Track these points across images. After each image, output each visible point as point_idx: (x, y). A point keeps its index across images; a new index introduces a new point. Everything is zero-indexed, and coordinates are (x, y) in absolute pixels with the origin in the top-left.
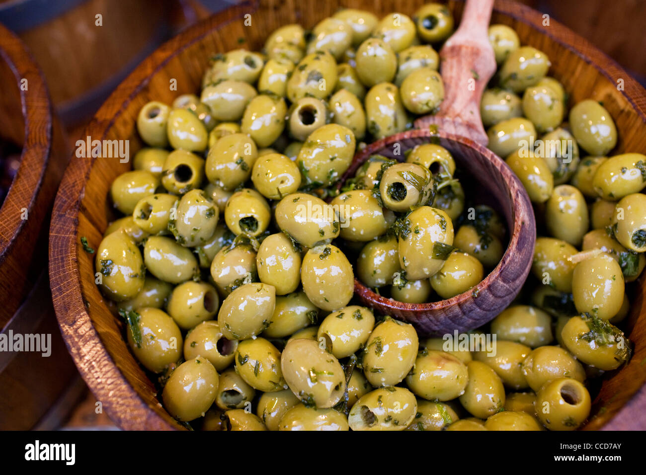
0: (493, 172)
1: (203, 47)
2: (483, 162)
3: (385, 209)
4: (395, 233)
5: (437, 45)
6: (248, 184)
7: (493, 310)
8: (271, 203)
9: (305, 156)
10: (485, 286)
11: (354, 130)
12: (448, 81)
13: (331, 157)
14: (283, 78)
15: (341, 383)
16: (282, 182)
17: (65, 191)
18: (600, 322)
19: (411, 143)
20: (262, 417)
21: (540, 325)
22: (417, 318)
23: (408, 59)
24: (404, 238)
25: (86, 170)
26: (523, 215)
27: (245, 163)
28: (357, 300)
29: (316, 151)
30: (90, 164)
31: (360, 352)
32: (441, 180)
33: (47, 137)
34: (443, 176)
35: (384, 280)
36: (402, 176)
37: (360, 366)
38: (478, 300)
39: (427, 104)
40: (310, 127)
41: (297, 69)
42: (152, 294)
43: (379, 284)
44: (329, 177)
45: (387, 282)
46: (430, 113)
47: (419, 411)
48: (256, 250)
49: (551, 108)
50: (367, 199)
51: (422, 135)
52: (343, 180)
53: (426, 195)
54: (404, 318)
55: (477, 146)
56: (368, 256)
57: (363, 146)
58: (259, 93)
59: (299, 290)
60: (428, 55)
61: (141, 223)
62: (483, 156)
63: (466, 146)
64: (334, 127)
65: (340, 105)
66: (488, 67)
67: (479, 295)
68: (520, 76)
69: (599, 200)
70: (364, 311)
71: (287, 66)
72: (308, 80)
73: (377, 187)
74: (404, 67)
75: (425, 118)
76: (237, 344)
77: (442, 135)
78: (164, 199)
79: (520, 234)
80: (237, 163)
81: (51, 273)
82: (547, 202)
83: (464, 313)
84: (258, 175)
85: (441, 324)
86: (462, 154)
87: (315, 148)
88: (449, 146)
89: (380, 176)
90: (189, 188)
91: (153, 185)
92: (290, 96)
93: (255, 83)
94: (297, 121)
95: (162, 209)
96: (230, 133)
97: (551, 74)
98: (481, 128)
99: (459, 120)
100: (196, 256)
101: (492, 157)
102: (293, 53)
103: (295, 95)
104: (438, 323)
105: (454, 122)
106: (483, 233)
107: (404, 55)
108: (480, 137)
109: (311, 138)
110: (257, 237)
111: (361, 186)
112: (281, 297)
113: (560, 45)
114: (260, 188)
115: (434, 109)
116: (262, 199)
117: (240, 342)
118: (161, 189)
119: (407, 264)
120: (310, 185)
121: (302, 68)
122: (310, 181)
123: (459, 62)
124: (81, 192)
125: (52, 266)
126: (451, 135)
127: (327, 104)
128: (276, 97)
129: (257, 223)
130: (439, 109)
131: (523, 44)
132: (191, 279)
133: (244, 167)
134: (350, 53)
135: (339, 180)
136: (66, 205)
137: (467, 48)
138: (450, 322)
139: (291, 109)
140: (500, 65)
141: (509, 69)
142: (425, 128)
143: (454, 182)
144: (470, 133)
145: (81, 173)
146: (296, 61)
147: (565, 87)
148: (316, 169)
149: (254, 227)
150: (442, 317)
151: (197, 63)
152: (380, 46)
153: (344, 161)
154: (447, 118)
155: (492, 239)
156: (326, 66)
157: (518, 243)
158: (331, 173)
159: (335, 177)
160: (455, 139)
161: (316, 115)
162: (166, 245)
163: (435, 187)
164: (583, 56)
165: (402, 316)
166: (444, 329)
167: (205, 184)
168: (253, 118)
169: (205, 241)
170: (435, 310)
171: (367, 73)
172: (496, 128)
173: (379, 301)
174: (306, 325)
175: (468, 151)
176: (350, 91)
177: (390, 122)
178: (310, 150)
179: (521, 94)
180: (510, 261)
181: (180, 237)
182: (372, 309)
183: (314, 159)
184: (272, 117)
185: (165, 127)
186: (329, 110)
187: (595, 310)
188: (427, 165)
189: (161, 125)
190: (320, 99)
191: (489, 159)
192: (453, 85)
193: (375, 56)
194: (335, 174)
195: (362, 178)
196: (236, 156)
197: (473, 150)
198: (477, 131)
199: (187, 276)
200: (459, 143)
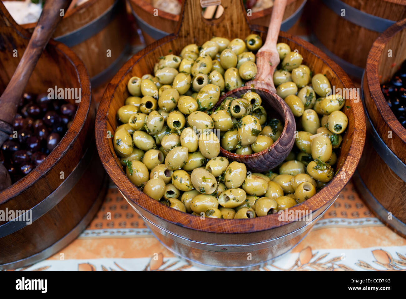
0: (277, 103)
1: (154, 54)
2: (273, 99)
3: (233, 117)
4: (236, 126)
5: (255, 52)
6: (176, 109)
7: (277, 158)
8: (186, 116)
9: (199, 97)
10: (273, 147)
11: (220, 87)
12: (259, 67)
13: (210, 97)
14: (189, 66)
15: (215, 183)
16: (190, 107)
17: (100, 113)
18: (321, 162)
19: (244, 92)
20: (183, 202)
21: (299, 168)
22: (246, 161)
23: (242, 57)
24: (240, 128)
25: (108, 104)
26: (289, 118)
27: (175, 100)
28: (221, 154)
29: (204, 95)
30: (110, 101)
31: (223, 175)
32: (256, 106)
33: (90, 91)
34: (256, 104)
35: (232, 146)
36: (238, 103)
37: (223, 180)
38: (270, 152)
39: (250, 75)
40: (201, 85)
41: (195, 62)
42: (136, 155)
43: (230, 149)
44: (209, 106)
45: (234, 148)
46: (251, 80)
47: (247, 199)
48: (180, 135)
49: (303, 77)
50: (225, 113)
51: (248, 88)
52: (215, 108)
53: (249, 111)
54: (241, 161)
55: (270, 92)
56: (226, 137)
57: (223, 93)
58: (179, 72)
59: (198, 150)
60: (251, 56)
61: (132, 125)
62: (273, 96)
63: (266, 92)
64: (211, 85)
65: (214, 77)
66: (276, 60)
67: (271, 150)
68: (290, 64)
69: (324, 115)
70: (224, 158)
71: (191, 61)
72: (200, 66)
73: (229, 108)
74: (241, 61)
75: (249, 82)
76: (172, 173)
77: (256, 88)
78: (141, 115)
79: (287, 126)
80: (172, 100)
81: (97, 144)
82: (301, 116)
83: (265, 159)
84: (181, 104)
85: (256, 164)
86: (265, 96)
87: (204, 93)
88: (259, 93)
89: (230, 104)
90: (152, 110)
91: (136, 110)
92: (193, 73)
93: (178, 68)
94: (196, 83)
95: (140, 119)
96: (168, 88)
97: (304, 63)
98: (273, 86)
99: (263, 82)
100: (154, 139)
101: (276, 96)
102: (194, 56)
103: (195, 73)
104: (255, 164)
105: (261, 83)
106: (274, 128)
107: (241, 56)
108: (272, 89)
109: (201, 90)
110: (180, 130)
111: (223, 108)
112: (190, 153)
113: (307, 51)
114: (181, 110)
115: (253, 78)
116: (182, 114)
117: (174, 171)
118: (140, 112)
119: (241, 138)
120: (202, 109)
121: (198, 62)
122: (201, 107)
123: (264, 58)
124: (107, 112)
125: (97, 141)
126: (260, 88)
127: (208, 77)
128: (187, 74)
129: (180, 124)
130: (255, 78)
131: (292, 50)
132: (153, 148)
133: (174, 102)
134: (218, 56)
135: (214, 107)
136: (101, 117)
137: (267, 52)
138: (260, 163)
139: (193, 79)
140: (282, 60)
141: (286, 61)
142: (249, 85)
143: (261, 107)
144: (268, 87)
145: (106, 105)
146: (195, 59)
147: (311, 69)
148: (204, 102)
149: (179, 126)
150: (256, 160)
151: (151, 61)
152: (230, 52)
153: (216, 99)
154: (258, 81)
155: (278, 131)
156: (208, 61)
157: (286, 130)
158: (210, 104)
159: (212, 106)
160: (261, 90)
161: (204, 81)
162: (143, 134)
163: (253, 108)
164: (317, 55)
165: (240, 161)
166: (258, 167)
167: (158, 108)
168: (177, 82)
169: (159, 132)
170: (253, 157)
171: (225, 64)
172: (280, 86)
173: (230, 154)
174: (201, 165)
175: (267, 95)
176: (217, 71)
177: (235, 84)
178: (201, 94)
179: (291, 72)
180: (283, 137)
181: (149, 129)
182: (228, 158)
183: (203, 98)
184: (185, 82)
185: (140, 87)
186: (209, 79)
187: (319, 158)
188: (250, 100)
189: (138, 86)
190: (205, 74)
191: (275, 97)
192: (261, 68)
193: (228, 56)
194: (212, 104)
195: (223, 106)
196: (171, 98)
197: (269, 93)
198: (271, 87)
199: (151, 147)
200: (263, 91)
